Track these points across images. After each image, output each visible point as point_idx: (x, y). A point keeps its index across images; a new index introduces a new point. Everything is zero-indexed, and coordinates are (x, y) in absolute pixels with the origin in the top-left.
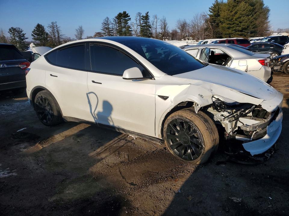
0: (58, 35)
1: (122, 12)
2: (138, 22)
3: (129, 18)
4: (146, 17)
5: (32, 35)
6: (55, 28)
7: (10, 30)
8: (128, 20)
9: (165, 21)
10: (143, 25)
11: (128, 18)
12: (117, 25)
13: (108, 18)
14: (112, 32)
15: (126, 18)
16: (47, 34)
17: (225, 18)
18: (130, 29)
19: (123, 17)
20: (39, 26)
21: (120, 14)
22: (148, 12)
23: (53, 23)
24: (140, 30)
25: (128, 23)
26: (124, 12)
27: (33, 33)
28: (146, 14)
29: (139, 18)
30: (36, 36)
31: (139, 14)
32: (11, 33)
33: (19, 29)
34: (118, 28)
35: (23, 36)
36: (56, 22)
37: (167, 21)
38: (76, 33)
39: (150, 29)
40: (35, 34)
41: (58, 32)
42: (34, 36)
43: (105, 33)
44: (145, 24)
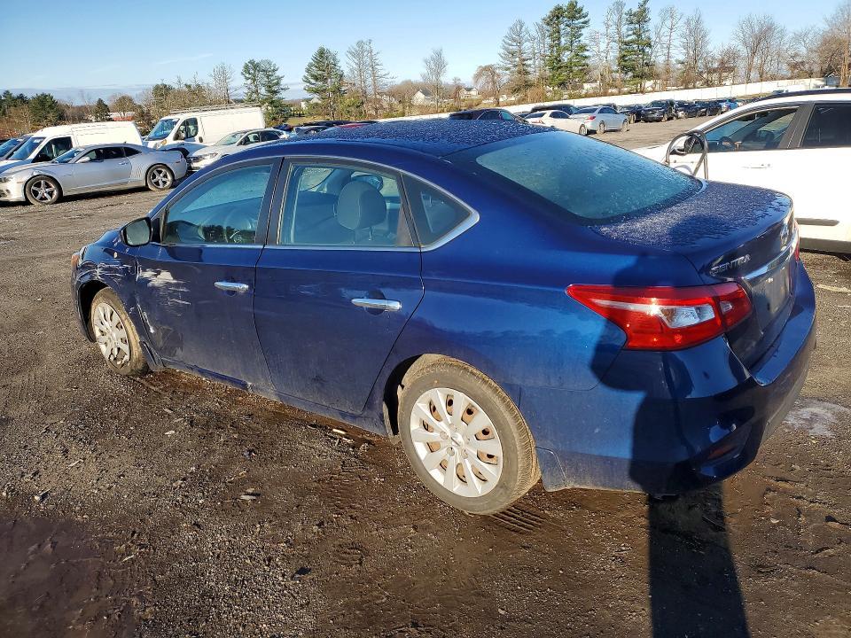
0: (374, 76)
2: (613, 29)
3: (586, 19)
4: (640, 17)
5: (305, 79)
6: (366, 58)
7: (246, 67)
8: (583, 28)
9: (699, 21)
10: (630, 38)
11: (582, 20)
12: (548, 40)
13: (521, 24)
14: (530, 62)
15: (577, 22)
16: (343, 76)
18: (586, 54)
19: (566, 18)
20: (322, 54)
21: (559, 9)
23: (360, 44)
24: (616, 55)
25: (581, 35)
27: (306, 74)
28: (640, 6)
29: (615, 17)
30: (315, 81)
31: (619, 5)
32: (247, 75)
33: (269, 63)
34: (548, 52)
35: (277, 84)
36: (370, 41)
37: (706, 24)
38: (423, 70)
39: (647, 50)
40: (312, 76)
41: (372, 67)
42: (308, 82)
43: (508, 65)
44: (634, 37)
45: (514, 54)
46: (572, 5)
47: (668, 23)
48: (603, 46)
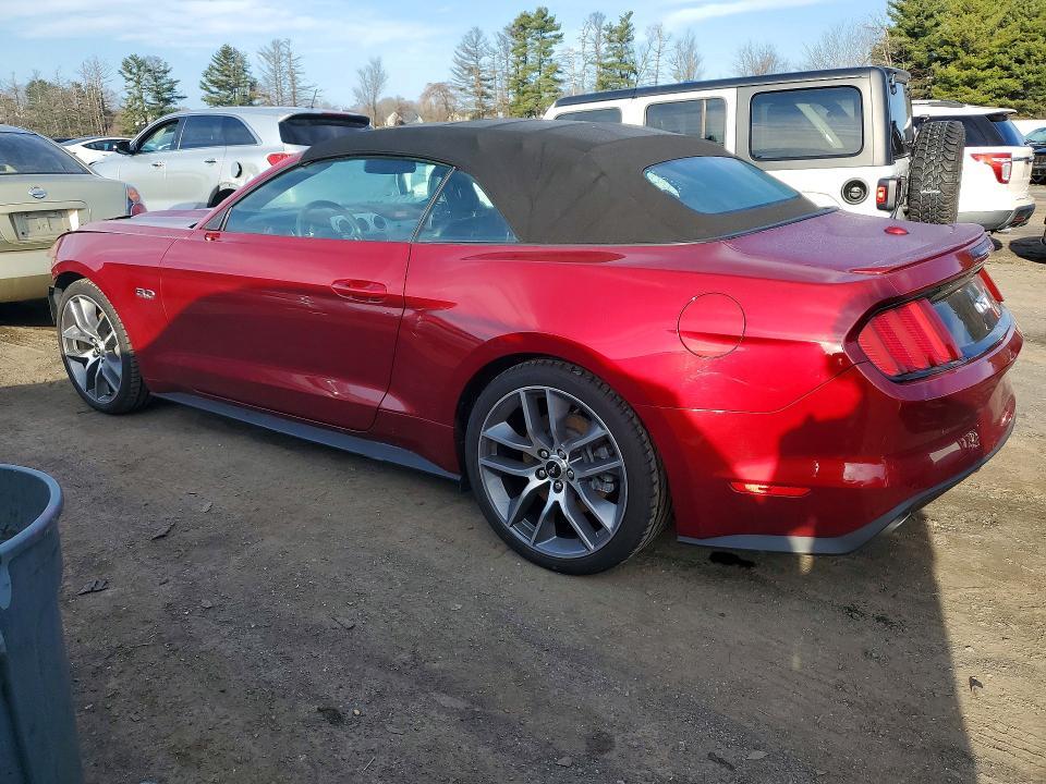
0: (294, 88)
1: (532, 11)
2: (590, 48)
3: (559, 32)
4: (623, 34)
5: (204, 87)
6: (283, 64)
7: (126, 65)
8: (555, 43)
9: (692, 47)
10: (610, 60)
11: (554, 33)
12: (512, 56)
13: (478, 33)
14: (489, 83)
15: (547, 35)
16: (253, 85)
17: (958, 44)
18: (558, 76)
19: (535, 28)
20: (227, 55)
21: (525, 16)
22: (631, 13)
23: (276, 45)
24: (595, 80)
25: (552, 52)
26: (540, 11)
27: (204, 80)
28: (623, 20)
29: (593, 32)
30: (215, 89)
31: (597, 18)
32: (128, 75)
33: (158, 61)
34: (512, 71)
35: (170, 89)
36: (289, 42)
37: (700, 50)
38: (358, 84)
39: (631, 77)
40: (212, 82)
41: (292, 76)
42: (208, 89)
43: (463, 85)
44: (615, 59)
45: (471, 70)
46: (542, 14)
47: (656, 45)
48: (578, 69)
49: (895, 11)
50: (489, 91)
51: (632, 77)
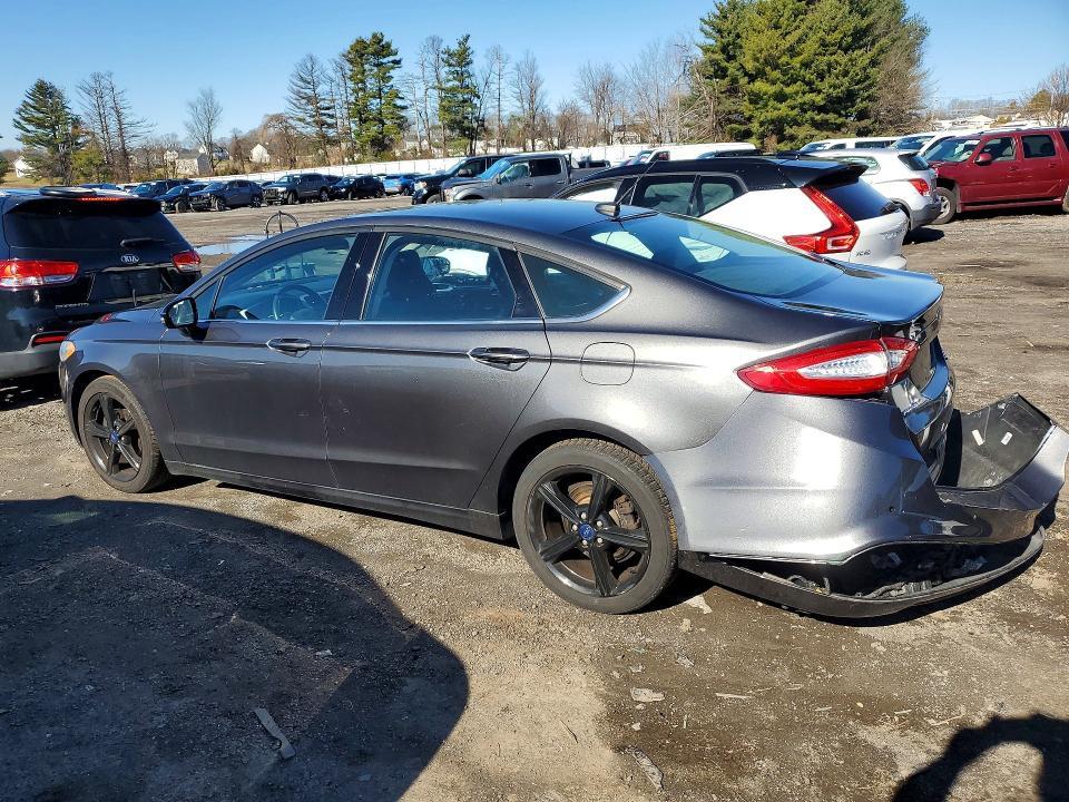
0: (120, 123)
1: (367, 36)
2: (430, 73)
3: (397, 58)
4: (461, 58)
5: (18, 125)
6: (107, 98)
8: (393, 68)
9: (533, 69)
10: (450, 84)
11: (391, 58)
12: (351, 84)
13: (313, 60)
14: (331, 112)
15: (384, 60)
16: (76, 122)
17: (762, 60)
18: (400, 103)
19: (372, 54)
20: (44, 91)
21: (361, 42)
22: (468, 36)
23: (97, 78)
24: (436, 106)
25: (391, 78)
26: (375, 36)
27: (17, 117)
28: (460, 43)
29: (432, 58)
30: (30, 127)
31: (435, 41)
34: (352, 99)
36: (110, 75)
37: (542, 72)
38: (189, 118)
39: (474, 102)
40: (25, 119)
41: (117, 112)
42: (23, 128)
43: (301, 115)
44: (457, 83)
45: (309, 99)
46: (377, 39)
47: (496, 68)
48: (420, 94)
49: (707, 28)
50: (329, 121)
51: (476, 101)
